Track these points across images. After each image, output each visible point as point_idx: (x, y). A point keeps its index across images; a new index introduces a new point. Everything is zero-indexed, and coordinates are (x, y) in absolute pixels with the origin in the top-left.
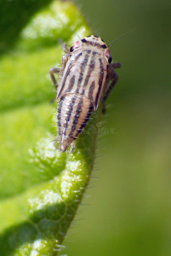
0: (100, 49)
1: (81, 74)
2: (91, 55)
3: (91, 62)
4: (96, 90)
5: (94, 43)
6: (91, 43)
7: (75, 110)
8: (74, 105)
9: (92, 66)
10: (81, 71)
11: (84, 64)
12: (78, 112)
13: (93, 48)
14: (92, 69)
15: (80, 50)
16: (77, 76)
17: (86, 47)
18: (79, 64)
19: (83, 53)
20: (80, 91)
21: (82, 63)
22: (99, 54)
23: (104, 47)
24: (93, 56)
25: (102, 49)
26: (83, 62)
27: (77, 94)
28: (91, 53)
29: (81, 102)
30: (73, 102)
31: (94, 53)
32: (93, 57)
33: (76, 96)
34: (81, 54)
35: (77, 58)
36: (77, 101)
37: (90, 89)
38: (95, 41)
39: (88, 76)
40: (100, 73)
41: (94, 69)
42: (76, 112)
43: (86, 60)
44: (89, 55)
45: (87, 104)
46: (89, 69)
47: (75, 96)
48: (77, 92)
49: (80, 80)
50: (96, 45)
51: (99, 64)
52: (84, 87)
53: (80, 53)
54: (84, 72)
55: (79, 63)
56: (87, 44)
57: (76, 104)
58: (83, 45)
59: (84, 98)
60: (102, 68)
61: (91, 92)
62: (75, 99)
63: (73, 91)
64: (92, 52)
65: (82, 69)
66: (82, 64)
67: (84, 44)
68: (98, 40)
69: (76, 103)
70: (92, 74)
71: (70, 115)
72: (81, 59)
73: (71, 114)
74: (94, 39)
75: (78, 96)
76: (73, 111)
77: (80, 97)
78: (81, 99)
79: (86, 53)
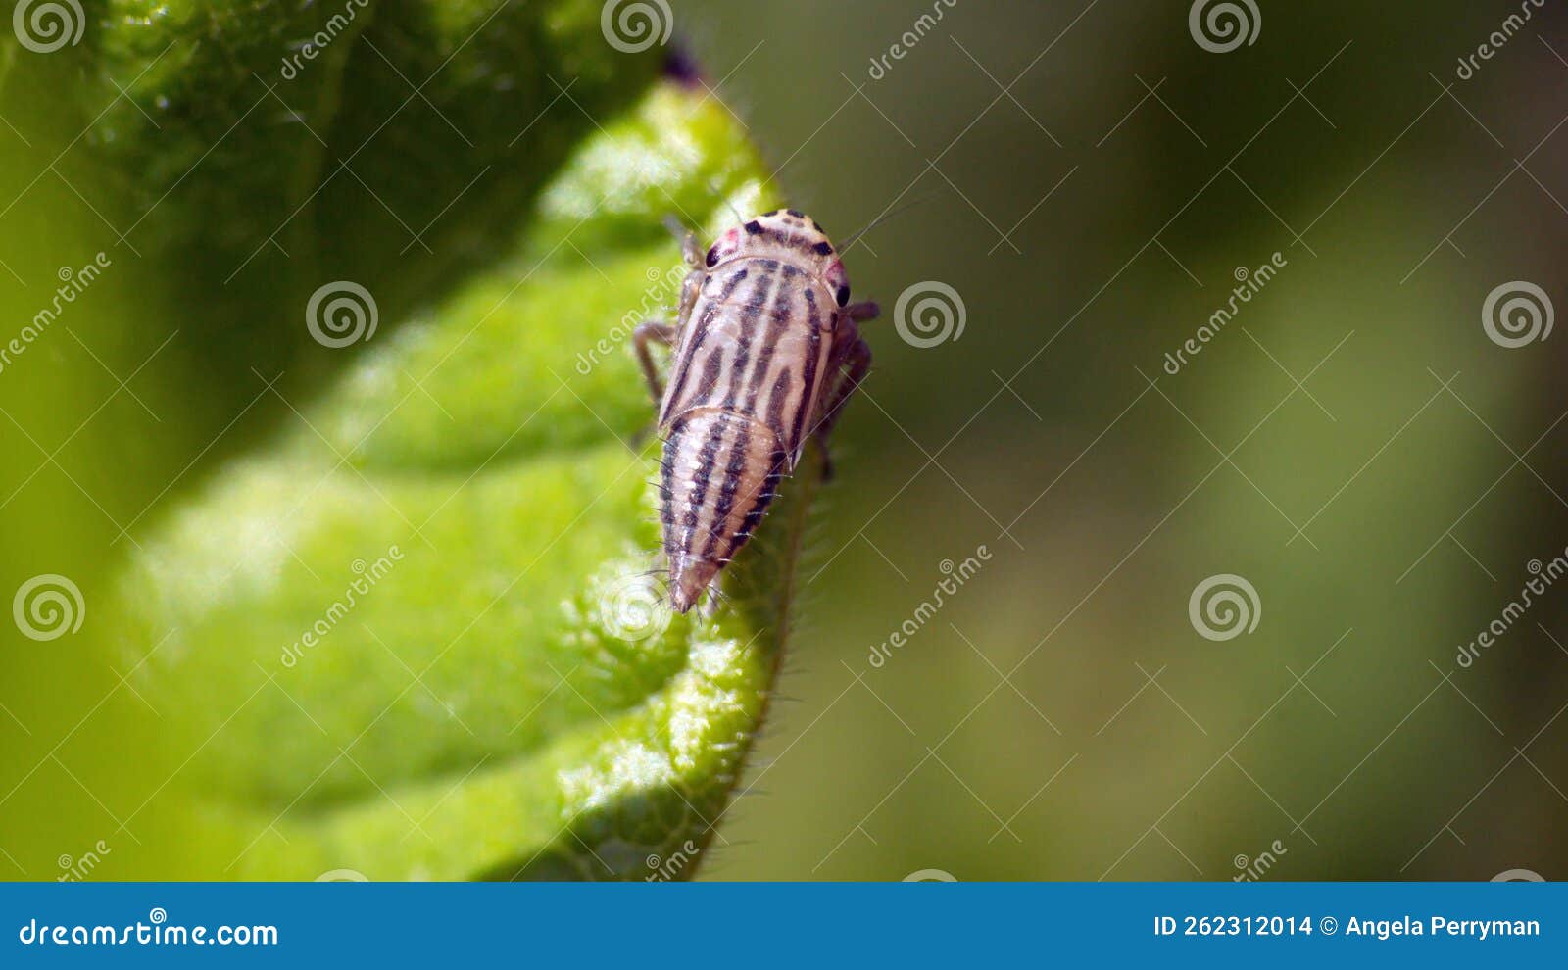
0: (810, 255)
1: (744, 343)
2: (777, 278)
3: (779, 301)
4: (793, 399)
5: (789, 237)
6: (778, 237)
7: (721, 464)
8: (719, 447)
9: (781, 317)
10: (744, 333)
11: (753, 308)
12: (734, 473)
13: (787, 255)
14: (781, 325)
15: (739, 261)
16: (731, 347)
17: (762, 250)
18: (738, 309)
19: (749, 270)
20: (740, 402)
21: (748, 304)
22: (806, 276)
23: (822, 249)
24: (784, 280)
25: (816, 256)
26: (750, 300)
27: (727, 411)
28: (780, 270)
29: (743, 438)
30: (717, 439)
31: (789, 272)
32: (783, 286)
33: (726, 417)
34: (743, 274)
35: (730, 287)
36: (730, 434)
37: (773, 394)
38: (791, 229)
39: (768, 351)
40: (810, 338)
41: (787, 326)
42: (725, 474)
43: (761, 294)
44: (771, 276)
45: (762, 444)
46: (771, 324)
47: (721, 418)
48: (729, 406)
49: (740, 364)
50: (796, 241)
51: (806, 308)
52: (751, 386)
53: (740, 269)
54: (755, 336)
55: (738, 304)
56: (763, 239)
57: (725, 447)
58: (749, 243)
59: (753, 424)
60: (814, 321)
61: (776, 405)
62: (722, 429)
63: (716, 400)
64: (781, 267)
65: (748, 328)
66: (747, 308)
67: (756, 238)
68: (801, 226)
69: (727, 441)
70: (781, 344)
71: (705, 483)
72: (744, 293)
73: (710, 480)
74: (787, 222)
75: (732, 419)
76: (715, 471)
77: (739, 420)
78: (744, 429)
79: (760, 271)
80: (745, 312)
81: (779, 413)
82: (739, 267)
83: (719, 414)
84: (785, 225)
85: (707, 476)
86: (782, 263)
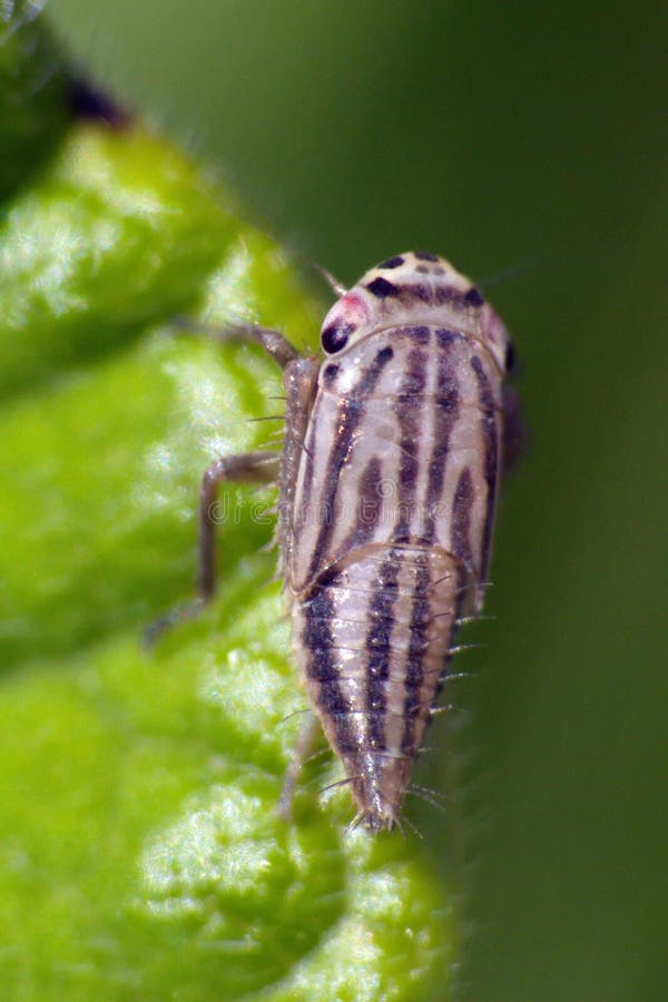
0: (465, 310)
1: (409, 448)
2: (432, 349)
4: (478, 510)
5: (434, 292)
6: (420, 293)
7: (403, 619)
8: (395, 597)
9: (448, 402)
10: (405, 433)
11: (410, 397)
12: (419, 628)
13: (437, 316)
14: (449, 412)
15: (377, 337)
16: (391, 455)
17: (403, 316)
18: (389, 402)
19: (395, 345)
20: (416, 529)
21: (404, 394)
22: (467, 340)
23: (472, 299)
24: (442, 351)
25: (472, 310)
26: (404, 387)
27: (400, 545)
28: (433, 339)
29: (424, 577)
30: (391, 586)
31: (446, 338)
32: (442, 359)
33: (399, 553)
34: (386, 354)
35: (371, 376)
36: (408, 575)
37: (455, 509)
38: (431, 279)
39: (441, 451)
41: (457, 412)
42: (410, 631)
43: (417, 375)
44: (424, 349)
45: (445, 580)
46: (438, 414)
47: (390, 555)
48: (402, 536)
49: (408, 476)
50: (444, 295)
52: (428, 505)
53: (383, 345)
54: (421, 434)
55: (390, 396)
56: (402, 300)
57: (405, 593)
58: (383, 309)
59: (433, 556)
60: (485, 397)
61: (461, 528)
62: (396, 571)
63: (383, 533)
64: (433, 333)
65: (409, 425)
66: (402, 399)
67: (389, 300)
68: (442, 271)
69: (404, 585)
70: (454, 438)
71: (387, 648)
72: (394, 378)
73: (393, 643)
74: (422, 271)
75: (407, 554)
76: (396, 629)
77: (417, 554)
78: (423, 563)
79: (409, 344)
80: (400, 405)
81: (465, 534)
82: (379, 343)
83: (388, 551)
84: (420, 274)
85: (387, 639)
86: (433, 329)
